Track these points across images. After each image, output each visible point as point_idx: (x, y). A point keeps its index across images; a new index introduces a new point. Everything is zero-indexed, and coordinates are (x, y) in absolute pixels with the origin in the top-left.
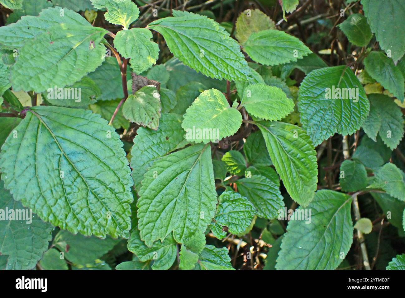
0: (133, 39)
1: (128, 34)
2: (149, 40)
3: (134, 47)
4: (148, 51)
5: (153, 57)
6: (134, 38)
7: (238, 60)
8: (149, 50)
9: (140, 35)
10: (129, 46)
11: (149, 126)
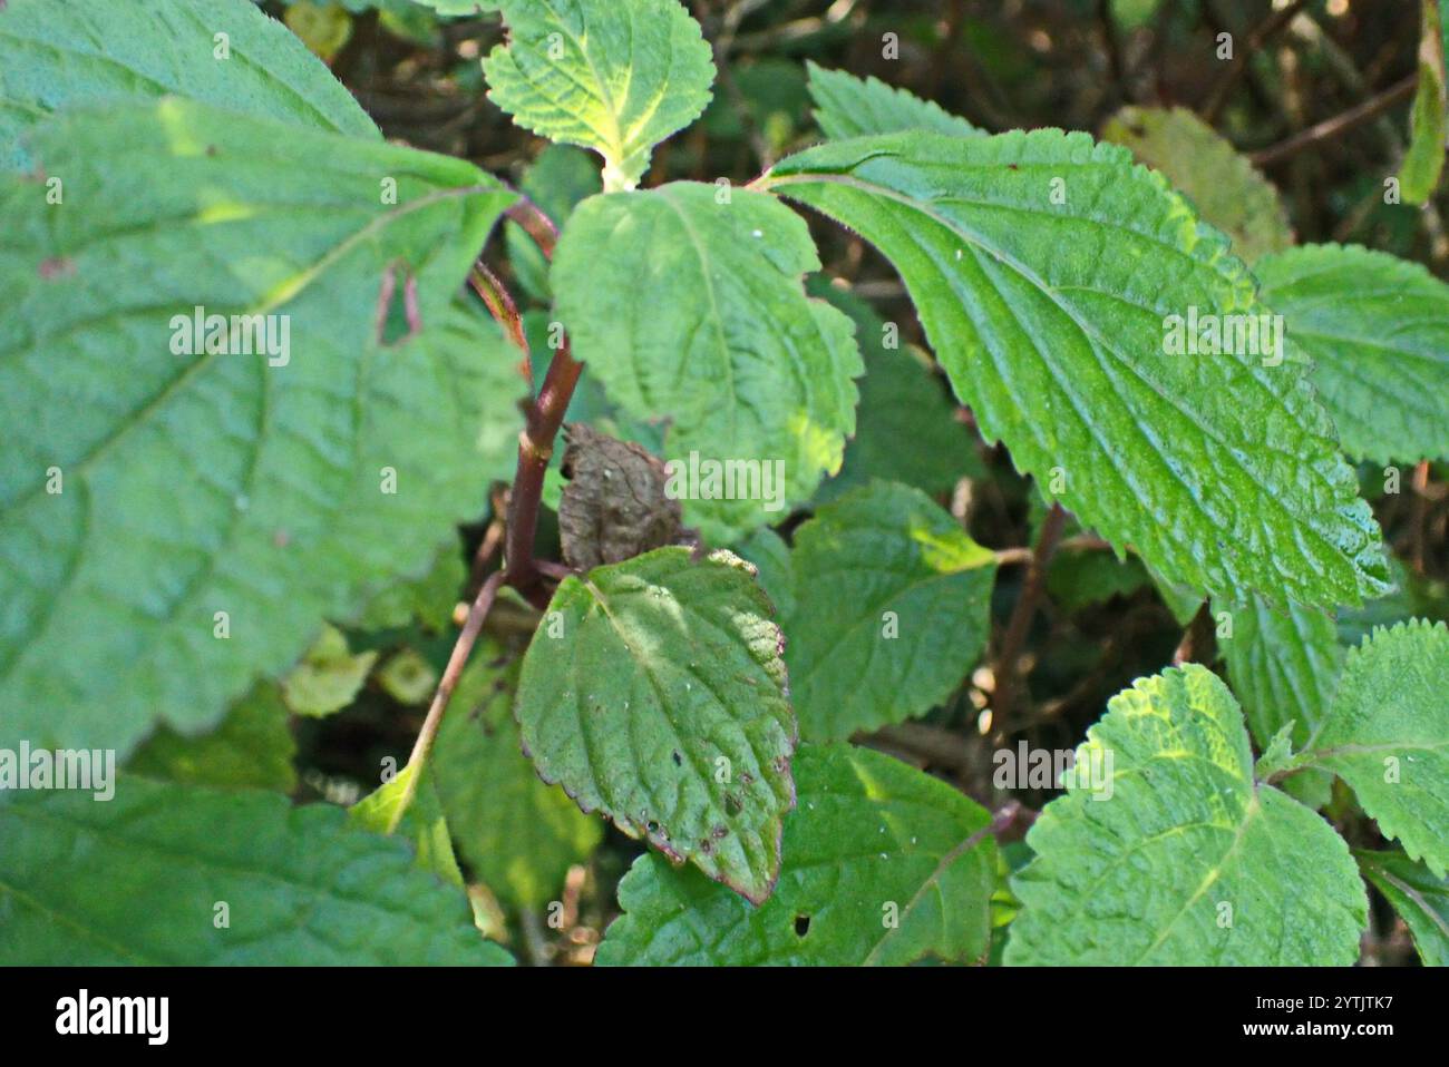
0: (690, 272)
1: (652, 226)
2: (797, 286)
3: (701, 338)
4: (795, 371)
5: (825, 420)
6: (696, 261)
7: (1303, 455)
8: (802, 367)
9: (736, 240)
10: (669, 324)
11: (704, 862)
